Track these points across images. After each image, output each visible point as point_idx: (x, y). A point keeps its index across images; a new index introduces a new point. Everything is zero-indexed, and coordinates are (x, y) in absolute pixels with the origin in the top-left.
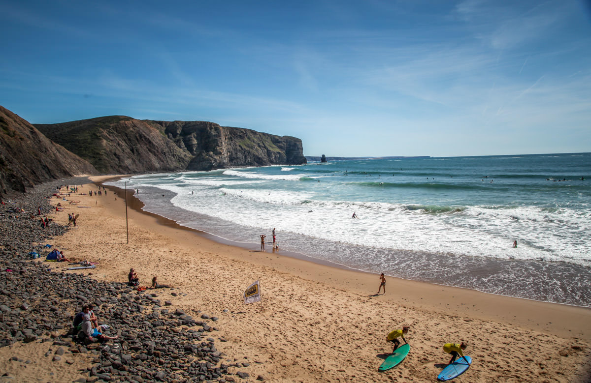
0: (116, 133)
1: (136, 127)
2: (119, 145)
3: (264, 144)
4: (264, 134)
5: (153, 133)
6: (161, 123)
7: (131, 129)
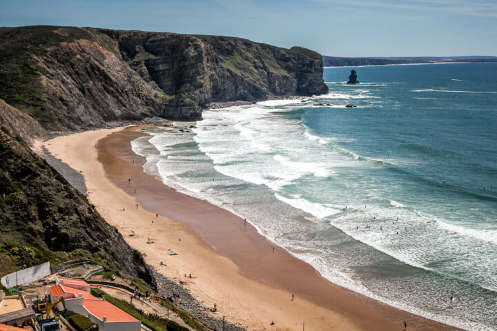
0: (56, 62)
1: (85, 52)
2: (63, 82)
3: (263, 63)
4: (262, 45)
5: (106, 61)
6: (110, 33)
7: (78, 56)
